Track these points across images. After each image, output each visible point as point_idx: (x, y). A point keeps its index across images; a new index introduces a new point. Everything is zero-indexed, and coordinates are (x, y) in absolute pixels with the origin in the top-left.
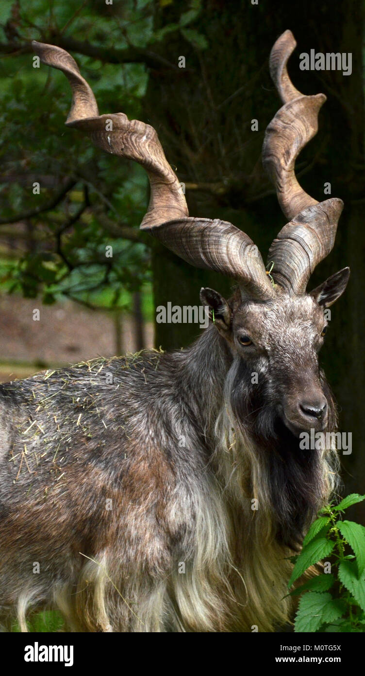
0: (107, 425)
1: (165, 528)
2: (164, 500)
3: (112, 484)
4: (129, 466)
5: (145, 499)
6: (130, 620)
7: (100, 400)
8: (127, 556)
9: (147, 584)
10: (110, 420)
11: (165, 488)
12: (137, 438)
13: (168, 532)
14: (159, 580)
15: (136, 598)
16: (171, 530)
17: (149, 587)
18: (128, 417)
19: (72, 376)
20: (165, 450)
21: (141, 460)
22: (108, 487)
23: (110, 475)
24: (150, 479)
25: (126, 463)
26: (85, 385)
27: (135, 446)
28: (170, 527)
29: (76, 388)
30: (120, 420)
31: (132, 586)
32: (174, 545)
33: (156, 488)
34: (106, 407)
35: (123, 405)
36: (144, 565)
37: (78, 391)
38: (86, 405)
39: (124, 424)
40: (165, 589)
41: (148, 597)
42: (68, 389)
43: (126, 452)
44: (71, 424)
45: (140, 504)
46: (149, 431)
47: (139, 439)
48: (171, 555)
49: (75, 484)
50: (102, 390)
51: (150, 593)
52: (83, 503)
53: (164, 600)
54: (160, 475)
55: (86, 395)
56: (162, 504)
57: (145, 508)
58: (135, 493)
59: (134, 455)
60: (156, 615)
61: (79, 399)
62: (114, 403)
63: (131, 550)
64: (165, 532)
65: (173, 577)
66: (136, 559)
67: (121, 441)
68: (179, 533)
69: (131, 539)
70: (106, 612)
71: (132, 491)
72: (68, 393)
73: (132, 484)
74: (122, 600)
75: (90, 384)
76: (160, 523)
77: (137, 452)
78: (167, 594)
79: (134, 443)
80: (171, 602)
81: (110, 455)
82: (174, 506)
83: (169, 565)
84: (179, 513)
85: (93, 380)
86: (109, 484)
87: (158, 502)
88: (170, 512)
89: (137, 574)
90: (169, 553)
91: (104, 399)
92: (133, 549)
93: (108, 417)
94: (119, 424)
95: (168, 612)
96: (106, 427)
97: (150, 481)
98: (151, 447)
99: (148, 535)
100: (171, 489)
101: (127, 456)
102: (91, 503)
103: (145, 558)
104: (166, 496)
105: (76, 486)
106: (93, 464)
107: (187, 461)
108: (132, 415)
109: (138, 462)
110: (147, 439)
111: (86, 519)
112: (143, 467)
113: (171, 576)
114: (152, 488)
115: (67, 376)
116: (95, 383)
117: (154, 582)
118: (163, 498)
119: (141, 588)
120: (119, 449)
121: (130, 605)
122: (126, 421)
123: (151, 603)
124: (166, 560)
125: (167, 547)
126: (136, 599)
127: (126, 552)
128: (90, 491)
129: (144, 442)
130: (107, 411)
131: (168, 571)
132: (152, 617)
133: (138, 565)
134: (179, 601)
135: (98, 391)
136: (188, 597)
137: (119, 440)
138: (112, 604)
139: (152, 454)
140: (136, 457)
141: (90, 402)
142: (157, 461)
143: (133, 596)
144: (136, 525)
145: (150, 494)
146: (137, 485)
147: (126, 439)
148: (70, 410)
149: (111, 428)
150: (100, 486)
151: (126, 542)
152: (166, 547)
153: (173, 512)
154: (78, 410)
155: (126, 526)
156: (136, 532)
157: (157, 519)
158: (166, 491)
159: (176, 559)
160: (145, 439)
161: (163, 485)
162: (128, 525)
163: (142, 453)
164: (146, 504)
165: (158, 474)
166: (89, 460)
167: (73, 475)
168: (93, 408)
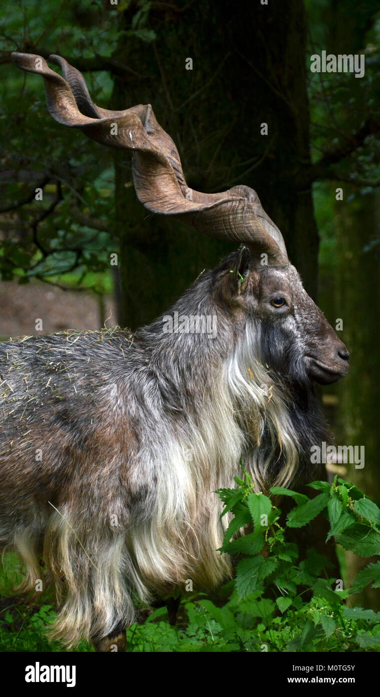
0: (77, 390)
1: (127, 489)
2: (128, 464)
3: (75, 446)
4: (94, 431)
5: (109, 462)
6: (90, 569)
7: (73, 368)
8: (90, 512)
9: (107, 537)
10: (81, 386)
11: (129, 453)
12: (105, 406)
13: (129, 492)
14: (118, 535)
15: (96, 549)
16: (132, 491)
17: (109, 539)
18: (98, 386)
19: (49, 342)
20: (133, 419)
21: (107, 426)
22: (71, 448)
23: (74, 438)
24: (115, 444)
25: (92, 428)
26: (60, 352)
27: (102, 412)
28: (132, 488)
29: (51, 354)
30: (90, 388)
31: (93, 538)
32: (134, 504)
33: (121, 452)
34: (78, 375)
35: (93, 375)
36: (105, 520)
37: (51, 356)
38: (59, 369)
39: (93, 392)
40: (123, 541)
41: (107, 549)
42: (43, 353)
43: (93, 418)
44: (41, 385)
45: (104, 466)
46: (117, 401)
47: (107, 407)
48: (130, 513)
49: (42, 442)
50: (75, 359)
51: (110, 545)
52: (49, 459)
53: (122, 552)
54: (125, 441)
55: (59, 360)
56: (126, 467)
57: (109, 469)
58: (100, 455)
59: (100, 421)
60: (114, 565)
61: (52, 363)
62: (85, 372)
63: (94, 506)
64: (127, 492)
65: (131, 532)
66: (98, 514)
67: (89, 407)
68: (140, 493)
69: (94, 497)
70: (70, 559)
71: (96, 453)
72: (42, 357)
73: (96, 447)
74: (84, 551)
75: (65, 352)
76: (123, 484)
77: (103, 419)
78: (125, 547)
79: (102, 410)
80: (128, 554)
81: (77, 419)
82: (136, 469)
83: (128, 521)
84: (141, 476)
85: (67, 349)
86: (73, 445)
87: (122, 465)
88: (133, 474)
89: (98, 528)
90: (128, 511)
91: (76, 367)
92: (96, 506)
93: (79, 383)
94: (88, 392)
95: (125, 563)
96: (76, 392)
97: (114, 445)
98: (118, 416)
99: (110, 495)
100: (134, 455)
101: (93, 422)
102: (56, 460)
103: (106, 514)
104: (129, 460)
105: (43, 444)
106: (58, 425)
107: (154, 430)
108: (101, 385)
109: (105, 428)
110: (115, 408)
111: (52, 474)
112: (110, 432)
113: (129, 531)
114: (116, 453)
115: (43, 341)
116: (70, 352)
117: (114, 536)
118: (127, 462)
119: (101, 541)
120: (87, 415)
121: (91, 556)
122: (96, 390)
123: (110, 555)
124: (126, 516)
125: (128, 505)
126: (96, 551)
127: (89, 508)
128: (55, 449)
129: (112, 410)
130: (78, 378)
131: (126, 527)
132: (111, 567)
133: (100, 520)
134: (137, 553)
135: (71, 360)
136: (145, 550)
137: (87, 406)
138: (74, 552)
139: (118, 422)
140: (102, 423)
141: (63, 367)
142: (123, 428)
143: (94, 548)
144: (98, 485)
145: (114, 458)
146: (102, 449)
147: (94, 405)
148: (41, 371)
149: (80, 394)
150: (65, 446)
151: (89, 500)
152: (126, 506)
153: (135, 475)
154: (50, 372)
155: (89, 484)
156: (98, 491)
157: (120, 480)
158: (130, 455)
159: (134, 516)
160: (113, 408)
161: (127, 451)
162: (91, 485)
163: (109, 420)
164: (110, 466)
165: (123, 440)
166: (55, 421)
167: (40, 433)
168: (65, 372)
